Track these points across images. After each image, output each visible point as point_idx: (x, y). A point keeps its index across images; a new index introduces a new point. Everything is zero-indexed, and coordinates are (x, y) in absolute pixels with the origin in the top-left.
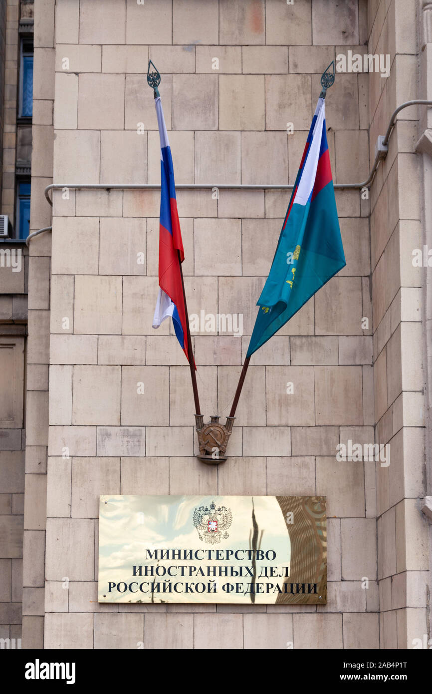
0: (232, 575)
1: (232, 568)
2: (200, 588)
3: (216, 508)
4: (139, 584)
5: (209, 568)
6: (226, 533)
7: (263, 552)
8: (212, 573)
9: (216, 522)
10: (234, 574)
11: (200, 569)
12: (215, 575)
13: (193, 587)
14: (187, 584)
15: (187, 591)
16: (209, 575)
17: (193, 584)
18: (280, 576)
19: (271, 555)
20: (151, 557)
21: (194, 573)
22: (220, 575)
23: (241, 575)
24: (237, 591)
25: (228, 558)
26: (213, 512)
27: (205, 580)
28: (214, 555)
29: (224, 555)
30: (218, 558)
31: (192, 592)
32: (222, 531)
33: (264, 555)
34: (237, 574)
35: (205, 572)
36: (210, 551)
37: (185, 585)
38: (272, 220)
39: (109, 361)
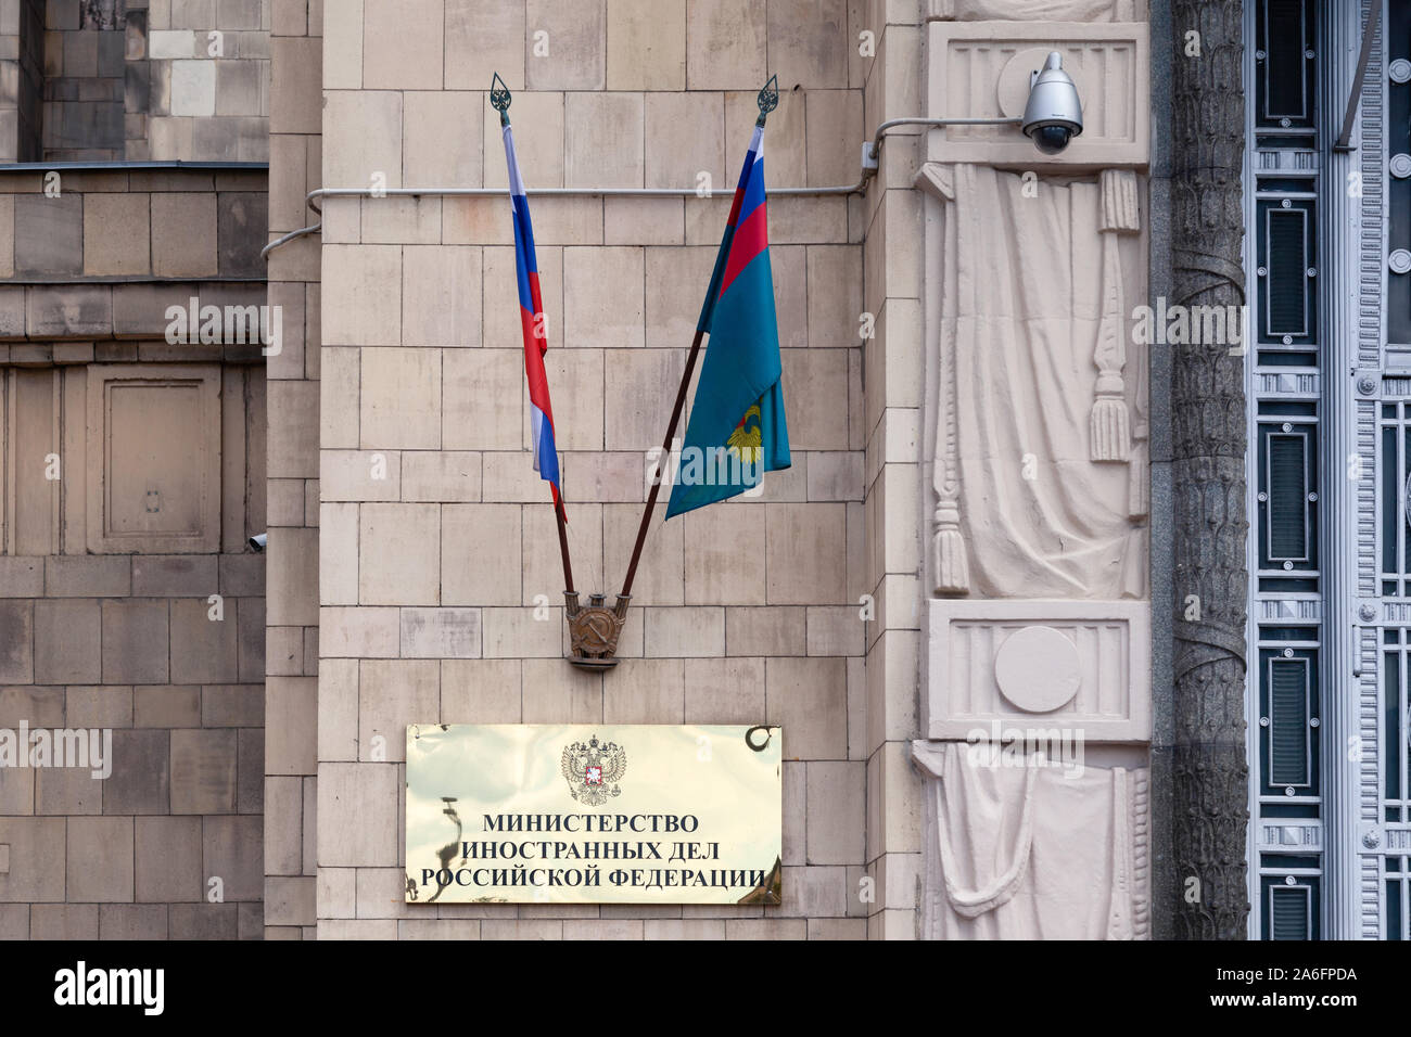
0: (625, 856)
1: (625, 845)
2: (573, 877)
3: (600, 746)
4: (473, 872)
5: (587, 844)
6: (616, 787)
7: (676, 819)
8: (592, 854)
9: (600, 768)
10: (629, 854)
11: (573, 846)
12: (597, 856)
13: (561, 877)
14: (551, 871)
15: (551, 884)
16: (587, 856)
17: (562, 871)
18: (704, 857)
19: (689, 824)
20: (492, 827)
21: (563, 854)
22: (606, 856)
23: (640, 857)
24: (634, 884)
25: (618, 829)
26: (594, 751)
27: (582, 865)
28: (595, 823)
29: (613, 823)
30: (602, 829)
31: (560, 884)
32: (609, 783)
33: (679, 823)
34: (634, 854)
35: (582, 853)
36: (589, 817)
37: (547, 873)
38: (697, 249)
39: (420, 496)
